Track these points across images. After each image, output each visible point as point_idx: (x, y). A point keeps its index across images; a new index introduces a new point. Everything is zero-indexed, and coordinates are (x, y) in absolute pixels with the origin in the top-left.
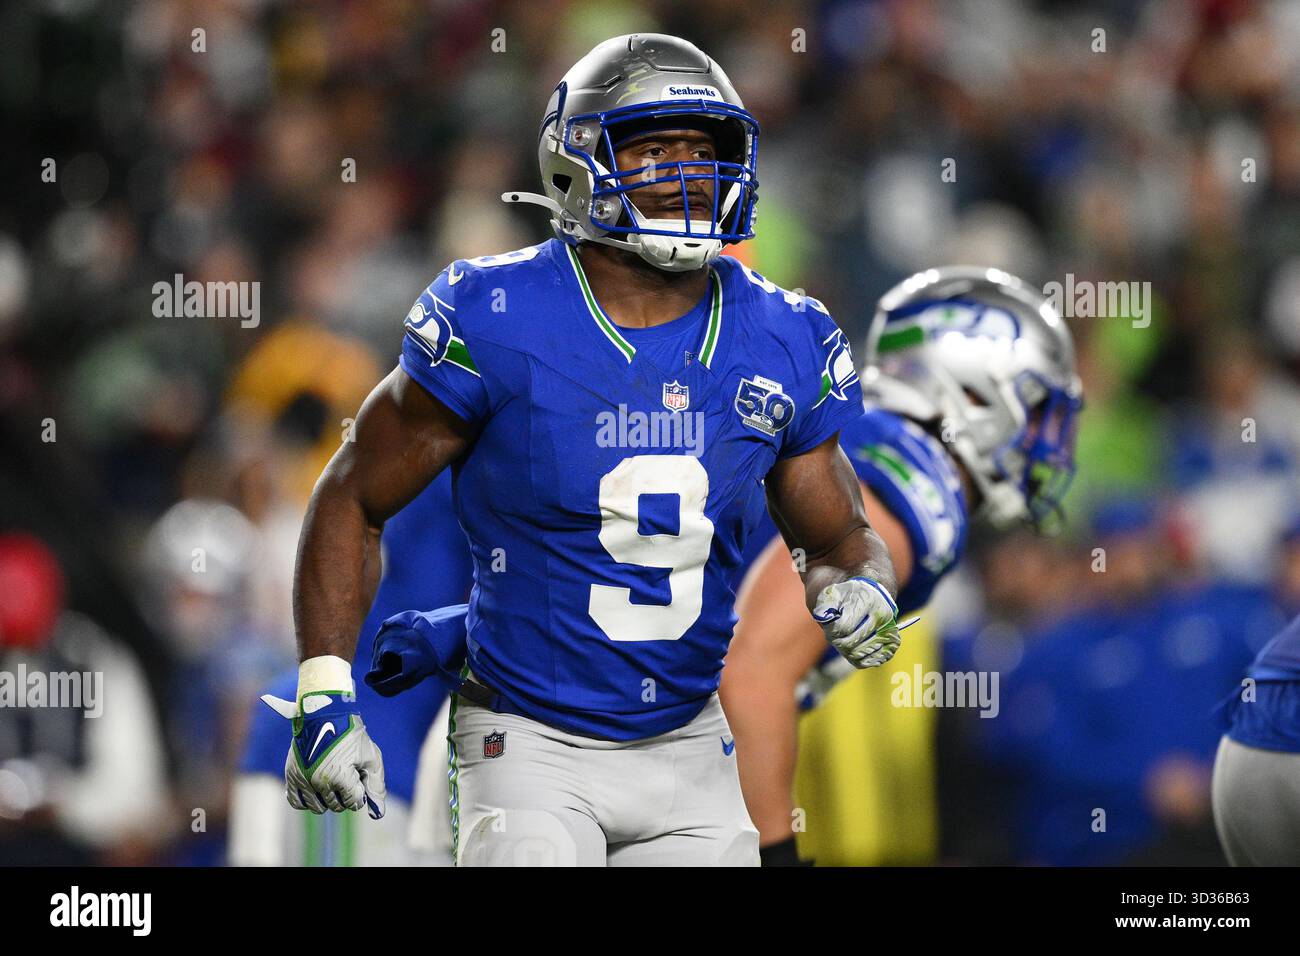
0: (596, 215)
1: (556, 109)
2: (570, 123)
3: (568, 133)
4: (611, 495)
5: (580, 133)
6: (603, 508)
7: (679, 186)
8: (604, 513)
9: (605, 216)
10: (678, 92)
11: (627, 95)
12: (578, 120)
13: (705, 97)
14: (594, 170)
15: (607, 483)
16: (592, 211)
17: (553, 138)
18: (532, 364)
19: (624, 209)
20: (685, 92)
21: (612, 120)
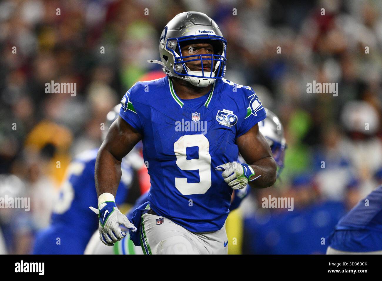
0: (175, 70)
1: (164, 35)
2: (168, 40)
3: (167, 43)
4: (178, 148)
5: (170, 44)
6: (176, 152)
7: (200, 62)
8: (176, 154)
9: (178, 70)
10: (201, 32)
11: (185, 32)
12: (170, 39)
13: (209, 34)
14: (175, 55)
15: (176, 145)
16: (174, 68)
17: (163, 44)
18: (152, 109)
19: (184, 68)
20: (203, 32)
21: (181, 40)
